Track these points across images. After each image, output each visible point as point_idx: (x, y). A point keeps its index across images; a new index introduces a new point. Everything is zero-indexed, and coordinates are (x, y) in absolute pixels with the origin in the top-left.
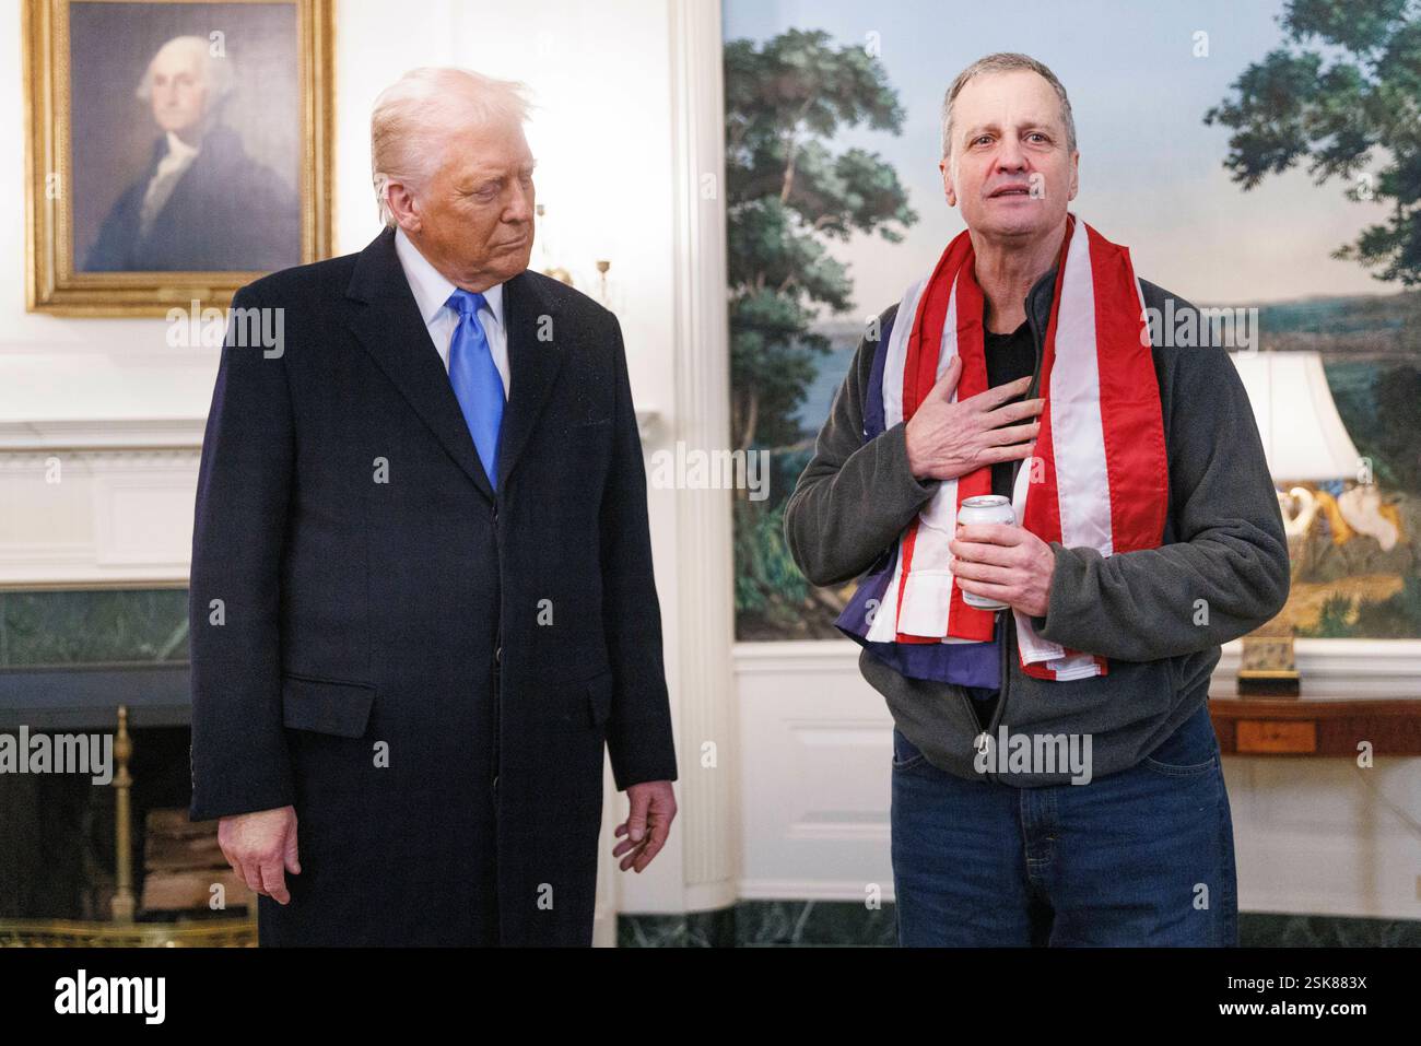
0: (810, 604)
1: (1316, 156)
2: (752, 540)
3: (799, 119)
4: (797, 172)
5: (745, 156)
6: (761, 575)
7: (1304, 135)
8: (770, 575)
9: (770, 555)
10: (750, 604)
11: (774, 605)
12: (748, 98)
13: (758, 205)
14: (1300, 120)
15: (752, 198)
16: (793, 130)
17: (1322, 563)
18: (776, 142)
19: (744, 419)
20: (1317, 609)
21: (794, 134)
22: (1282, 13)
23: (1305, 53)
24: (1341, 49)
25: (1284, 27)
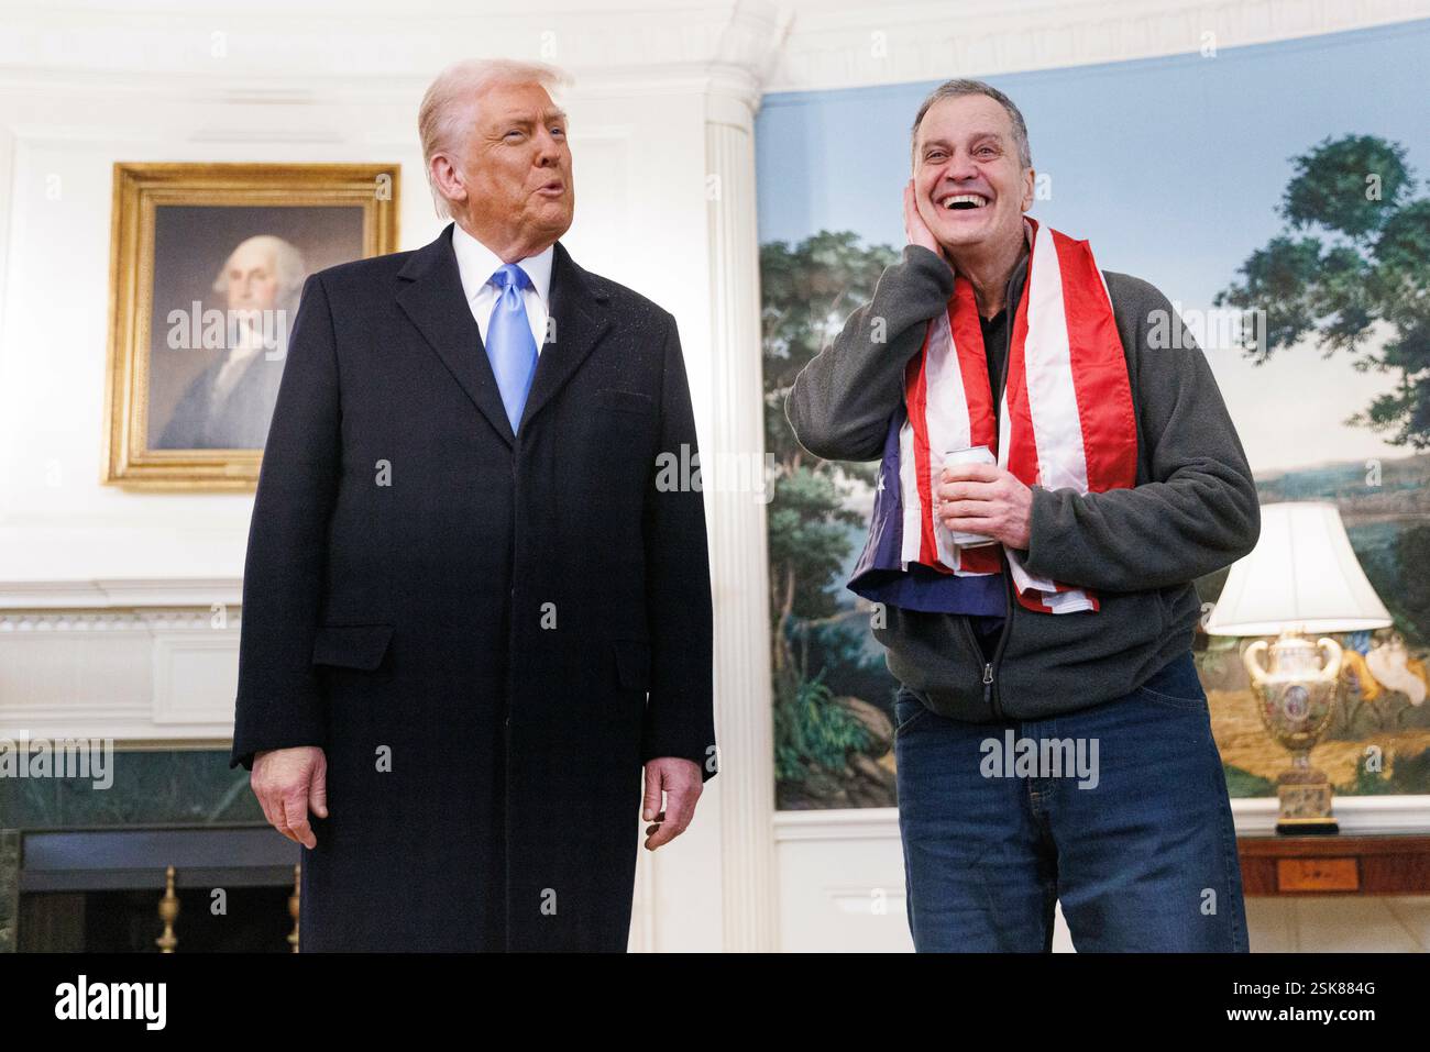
0: (850, 773)
1: (1322, 332)
2: (791, 710)
3: (830, 313)
5: (780, 347)
6: (801, 743)
7: (1310, 313)
8: (810, 745)
9: (810, 724)
10: (790, 773)
11: (813, 773)
12: (782, 294)
14: (1305, 300)
16: (826, 322)
17: (1354, 720)
18: (809, 333)
19: (782, 593)
20: (1351, 766)
21: (827, 326)
22: (1282, 203)
23: (1305, 239)
24: (1339, 234)
25: (1285, 216)
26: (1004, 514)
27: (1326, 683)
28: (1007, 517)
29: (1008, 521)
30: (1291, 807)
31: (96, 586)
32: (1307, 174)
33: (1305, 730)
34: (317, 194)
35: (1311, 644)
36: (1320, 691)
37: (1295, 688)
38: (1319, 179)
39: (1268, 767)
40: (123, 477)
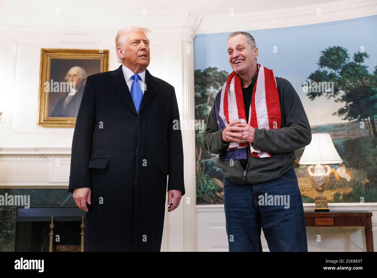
0: (214, 196)
1: (327, 93)
2: (200, 181)
3: (211, 87)
4: (210, 98)
5: (199, 94)
6: (203, 189)
8: (205, 189)
9: (205, 184)
10: (200, 196)
11: (205, 196)
12: (200, 82)
13: (202, 105)
15: (201, 104)
16: (210, 89)
17: (333, 185)
18: (206, 91)
19: (199, 153)
20: (333, 196)
21: (210, 90)
22: (318, 62)
23: (324, 71)
24: (332, 69)
25: (319, 65)
26: (247, 134)
27: (327, 176)
28: (248, 135)
29: (248, 136)
30: (318, 205)
31: (36, 149)
32: (324, 55)
33: (322, 187)
34: (89, 57)
35: (323, 167)
36: (325, 178)
37: (320, 177)
38: (327, 57)
39: (313, 196)
40: (42, 123)
